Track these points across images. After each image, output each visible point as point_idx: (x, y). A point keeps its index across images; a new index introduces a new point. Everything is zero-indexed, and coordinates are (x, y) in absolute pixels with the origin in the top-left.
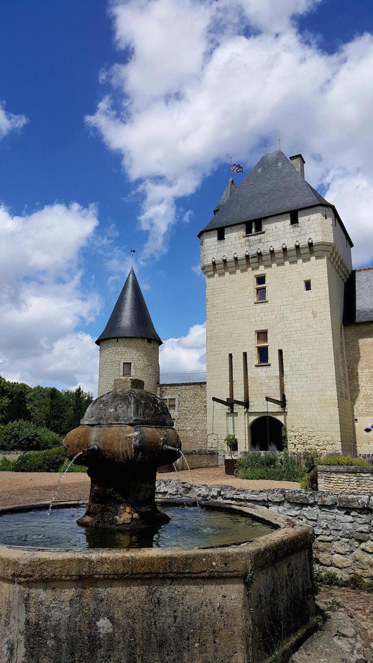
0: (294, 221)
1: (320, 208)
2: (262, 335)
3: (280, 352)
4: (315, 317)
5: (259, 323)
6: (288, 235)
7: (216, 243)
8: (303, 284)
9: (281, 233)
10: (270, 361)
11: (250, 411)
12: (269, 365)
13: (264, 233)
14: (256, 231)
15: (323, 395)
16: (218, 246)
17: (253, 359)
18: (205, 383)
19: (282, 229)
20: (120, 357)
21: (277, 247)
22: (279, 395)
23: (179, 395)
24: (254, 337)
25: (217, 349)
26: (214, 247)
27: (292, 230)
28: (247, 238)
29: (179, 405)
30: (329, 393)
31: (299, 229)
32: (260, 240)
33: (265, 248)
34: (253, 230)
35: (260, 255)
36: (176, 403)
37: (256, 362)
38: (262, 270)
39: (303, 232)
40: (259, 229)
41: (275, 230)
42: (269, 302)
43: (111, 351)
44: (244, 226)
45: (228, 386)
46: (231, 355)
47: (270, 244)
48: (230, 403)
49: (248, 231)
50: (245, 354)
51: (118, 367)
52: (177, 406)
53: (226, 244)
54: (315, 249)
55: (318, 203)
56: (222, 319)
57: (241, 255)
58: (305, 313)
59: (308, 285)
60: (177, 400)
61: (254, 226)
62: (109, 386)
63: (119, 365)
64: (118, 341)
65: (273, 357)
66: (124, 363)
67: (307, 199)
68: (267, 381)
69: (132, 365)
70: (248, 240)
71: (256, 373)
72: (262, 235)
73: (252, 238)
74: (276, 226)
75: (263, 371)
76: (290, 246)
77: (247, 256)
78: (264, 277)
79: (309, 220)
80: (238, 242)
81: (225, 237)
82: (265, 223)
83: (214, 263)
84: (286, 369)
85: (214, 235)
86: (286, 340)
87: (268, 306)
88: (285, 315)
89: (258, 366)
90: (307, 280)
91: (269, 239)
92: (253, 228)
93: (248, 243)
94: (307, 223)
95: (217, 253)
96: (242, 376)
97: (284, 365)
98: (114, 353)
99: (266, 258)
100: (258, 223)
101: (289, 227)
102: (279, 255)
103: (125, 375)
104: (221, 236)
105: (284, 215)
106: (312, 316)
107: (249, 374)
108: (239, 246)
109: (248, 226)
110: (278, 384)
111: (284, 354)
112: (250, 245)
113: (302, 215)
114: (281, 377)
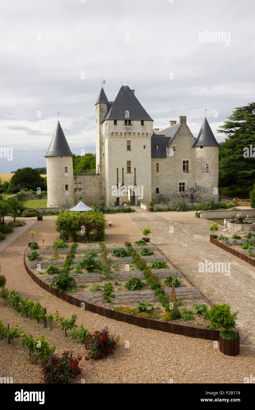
0: (142, 124)
1: (151, 121)
2: (129, 163)
3: (135, 169)
5: (128, 158)
6: (140, 129)
7: (114, 125)
10: (131, 172)
13: (132, 125)
14: (129, 124)
15: (147, 183)
16: (114, 127)
17: (126, 170)
19: (138, 126)
20: (63, 164)
21: (136, 132)
22: (134, 183)
23: (83, 179)
24: (126, 163)
25: (112, 166)
26: (112, 127)
29: (83, 183)
30: (149, 183)
31: (144, 127)
33: (132, 131)
35: (130, 133)
38: (129, 139)
40: (130, 124)
41: (136, 125)
43: (59, 162)
44: (124, 121)
45: (117, 180)
46: (117, 169)
47: (134, 130)
49: (126, 124)
50: (123, 169)
51: (62, 169)
53: (117, 127)
54: (148, 135)
56: (114, 155)
57: (123, 132)
58: (143, 156)
59: (144, 147)
60: (82, 181)
62: (58, 177)
63: (63, 168)
64: (62, 157)
65: (132, 170)
66: (65, 167)
68: (130, 178)
69: (68, 168)
70: (126, 127)
71: (127, 175)
72: (131, 126)
73: (128, 126)
74: (136, 124)
75: (129, 175)
76: (141, 133)
77: (125, 133)
78: (130, 141)
79: (147, 125)
80: (122, 127)
81: (117, 124)
82: (132, 122)
83: (112, 133)
84: (137, 175)
85: (113, 122)
86: (137, 165)
87: (131, 152)
88: (137, 156)
89: (127, 173)
90: (144, 145)
91: (134, 128)
92: (128, 122)
93: (126, 128)
94: (147, 126)
95: (114, 129)
96: (122, 176)
97: (136, 173)
98: (60, 162)
99: (132, 135)
100: (130, 121)
101: (141, 126)
102: (136, 135)
103: (65, 172)
104: (115, 123)
105: (139, 121)
106: (145, 158)
107: (124, 176)
108: (123, 128)
109: (126, 121)
110: (134, 180)
111: (136, 170)
112: (126, 129)
113: (145, 122)
114: (135, 177)
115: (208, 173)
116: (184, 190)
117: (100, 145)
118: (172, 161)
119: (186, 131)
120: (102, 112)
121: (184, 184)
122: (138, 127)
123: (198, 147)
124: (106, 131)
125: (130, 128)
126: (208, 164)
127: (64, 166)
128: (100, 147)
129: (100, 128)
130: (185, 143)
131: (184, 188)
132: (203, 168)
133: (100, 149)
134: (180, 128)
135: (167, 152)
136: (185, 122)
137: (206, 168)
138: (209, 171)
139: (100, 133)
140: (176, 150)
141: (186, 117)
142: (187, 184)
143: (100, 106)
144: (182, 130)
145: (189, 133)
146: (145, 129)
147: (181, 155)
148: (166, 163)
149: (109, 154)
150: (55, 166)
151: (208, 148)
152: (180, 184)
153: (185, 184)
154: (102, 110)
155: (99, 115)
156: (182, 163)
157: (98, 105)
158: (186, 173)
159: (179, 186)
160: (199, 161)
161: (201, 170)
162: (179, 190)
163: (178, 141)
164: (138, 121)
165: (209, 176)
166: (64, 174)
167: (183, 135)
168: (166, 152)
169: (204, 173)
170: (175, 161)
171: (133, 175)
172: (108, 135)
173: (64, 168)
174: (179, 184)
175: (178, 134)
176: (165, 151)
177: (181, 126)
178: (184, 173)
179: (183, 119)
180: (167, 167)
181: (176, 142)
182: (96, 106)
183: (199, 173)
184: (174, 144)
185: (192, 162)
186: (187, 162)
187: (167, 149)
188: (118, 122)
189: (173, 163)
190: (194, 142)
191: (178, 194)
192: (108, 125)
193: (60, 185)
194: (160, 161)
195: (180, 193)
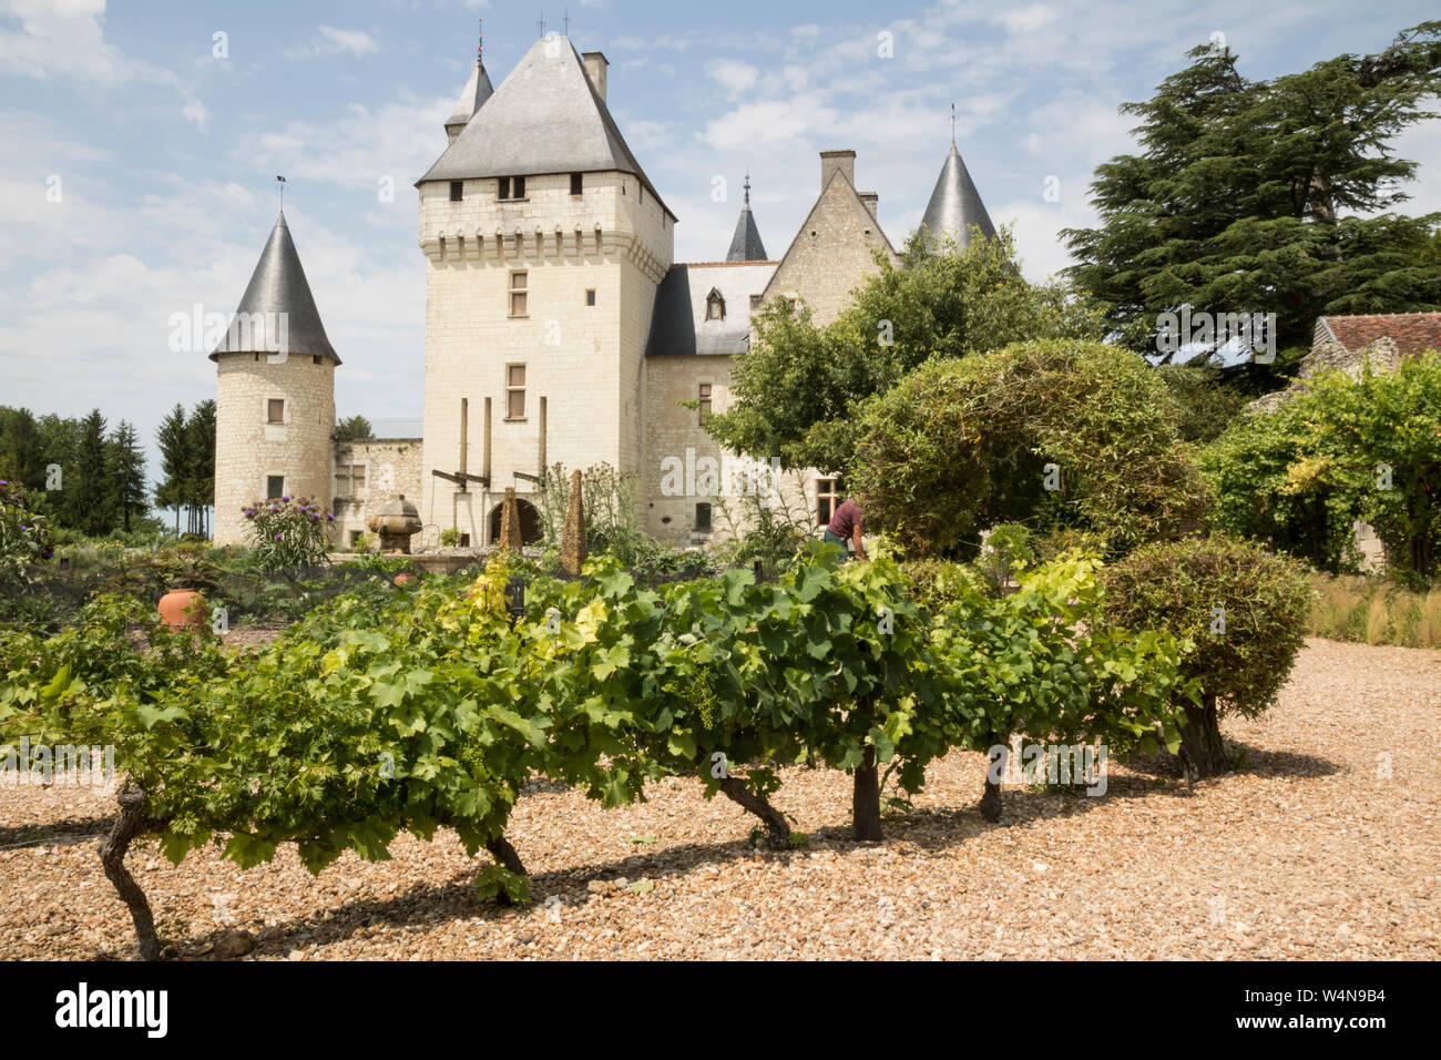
0: (576, 188)
1: (615, 175)
2: (516, 370)
3: (544, 400)
4: (598, 349)
5: (513, 351)
6: (566, 212)
7: (448, 205)
8: (583, 297)
9: (555, 205)
10: (526, 415)
11: (492, 491)
12: (525, 421)
13: (528, 201)
14: (516, 196)
16: (449, 211)
17: (500, 410)
18: (421, 440)
19: (557, 199)
20: (263, 388)
21: (548, 230)
22: (537, 467)
23: (372, 460)
24: (502, 373)
25: (442, 390)
26: (444, 212)
27: (571, 204)
28: (499, 206)
29: (371, 476)
31: (582, 204)
32: (522, 212)
33: (527, 228)
34: (511, 194)
35: (519, 237)
36: (367, 474)
37: (505, 414)
38: (518, 266)
39: (588, 211)
40: (520, 193)
41: (545, 201)
42: (532, 318)
43: (245, 376)
44: (496, 182)
45: (459, 451)
46: (465, 402)
47: (537, 222)
48: (461, 479)
49: (503, 194)
50: (488, 401)
51: (259, 407)
52: (367, 479)
53: (464, 210)
54: (604, 239)
55: (614, 167)
57: (489, 232)
58: (583, 341)
59: (591, 297)
60: (367, 468)
61: (512, 186)
63: (261, 404)
64: (257, 359)
65: (531, 407)
66: (271, 401)
67: (598, 154)
68: (520, 445)
69: (286, 403)
70: (502, 209)
71: (504, 431)
72: (524, 205)
73: (508, 207)
74: (547, 192)
75: (514, 430)
76: (568, 230)
77: (499, 237)
78: (524, 275)
79: (598, 192)
80: (485, 210)
81: (464, 198)
82: (529, 186)
83: (443, 240)
84: (549, 429)
85: (443, 190)
86: (554, 383)
87: (528, 325)
88: (554, 342)
89: (507, 421)
90: (590, 287)
91: (535, 213)
92: (511, 189)
93: (500, 214)
94: (596, 196)
95: (449, 223)
96: (481, 435)
97: (548, 421)
98: (250, 380)
99: (529, 244)
100: (520, 183)
101: (569, 199)
102: (549, 243)
103: (270, 422)
104: (456, 196)
105: (561, 178)
106: (593, 347)
107: (493, 434)
108: (487, 216)
109: (503, 185)
110: (538, 451)
111: (549, 404)
112: (504, 219)
113: (587, 182)
114: (543, 441)
119: (851, 222)
125: (521, 214)
127: (268, 397)
134: (817, 206)
136: (850, 177)
141: (853, 152)
144: (830, 217)
145: (867, 232)
150: (230, 397)
159: (814, 494)
163: (811, 271)
164: (554, 177)
167: (833, 240)
171: (532, 429)
172: (429, 250)
173: (266, 402)
174: (814, 485)
175: (807, 239)
177: (823, 200)
181: (800, 277)
184: (787, 288)
188: (467, 190)
192: (424, 207)
193: (243, 474)
194: (717, 374)
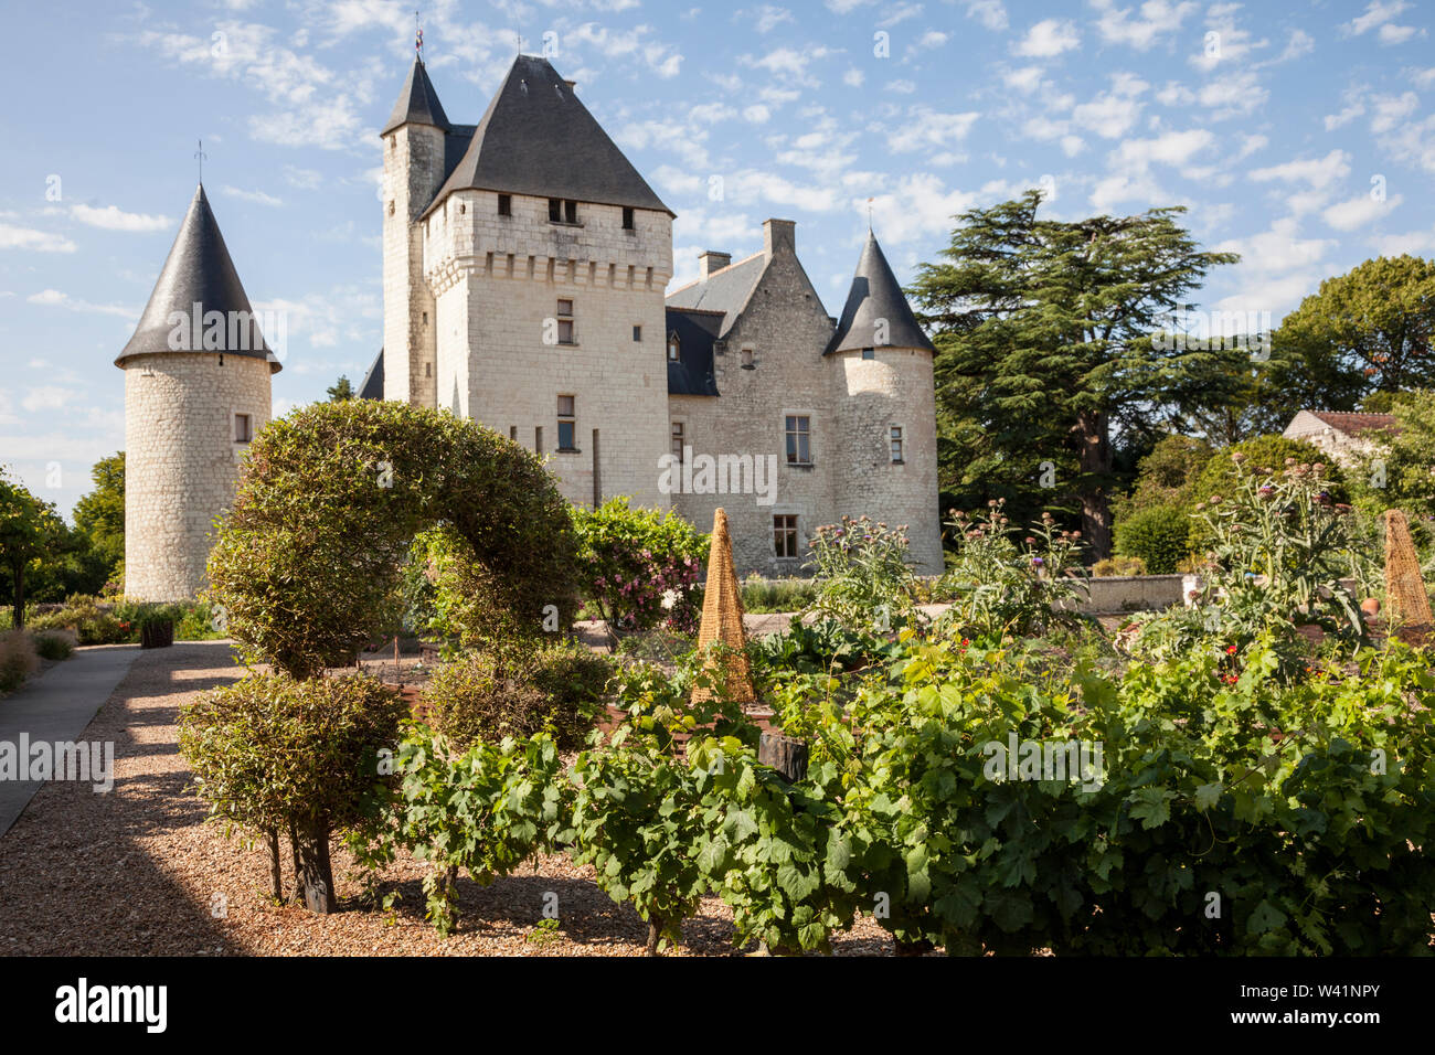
0: (629, 222)
1: (662, 215)
2: (568, 400)
3: (595, 432)
4: (647, 385)
5: (564, 381)
6: (620, 245)
7: (497, 218)
8: (631, 331)
10: (578, 446)
12: (577, 452)
13: (582, 227)
14: (568, 220)
16: (499, 226)
17: (551, 439)
19: (611, 231)
20: (229, 399)
21: (601, 260)
22: (592, 501)
24: (553, 403)
25: (489, 416)
26: (491, 225)
27: (625, 238)
28: (551, 227)
31: (635, 240)
32: (576, 237)
33: (580, 255)
34: (563, 217)
37: (556, 444)
38: (567, 291)
40: (572, 219)
41: (600, 229)
42: (582, 347)
43: (206, 384)
44: (546, 202)
46: (513, 429)
47: (591, 251)
49: (554, 217)
50: (538, 430)
51: (225, 422)
53: (515, 227)
54: (655, 278)
56: (499, 362)
57: (540, 253)
58: (633, 376)
59: (637, 333)
61: (563, 209)
62: (201, 463)
63: (228, 418)
64: (221, 364)
65: (583, 439)
66: (237, 416)
68: (575, 478)
70: (555, 232)
71: (557, 463)
72: (579, 231)
73: (562, 229)
74: (601, 218)
75: (567, 461)
76: (622, 265)
77: (552, 260)
78: (570, 302)
79: (650, 230)
80: (537, 229)
81: (514, 213)
82: (583, 211)
83: (490, 255)
84: (604, 462)
85: (492, 201)
86: (606, 415)
87: (577, 353)
88: (605, 374)
89: (559, 451)
90: (637, 324)
91: (590, 241)
92: (562, 212)
93: (554, 238)
94: (648, 234)
95: (498, 238)
97: (602, 454)
98: (214, 388)
99: (583, 270)
100: (571, 206)
101: (621, 232)
102: (602, 272)
103: (238, 441)
104: (505, 208)
105: (614, 209)
106: (642, 383)
108: (539, 237)
109: (554, 204)
110: (592, 485)
111: (601, 437)
112: (557, 242)
113: (639, 217)
114: (596, 473)
115: (900, 468)
116: (792, 552)
117: (412, 323)
118: (741, 415)
119: (795, 286)
120: (425, 169)
121: (792, 521)
122: (609, 237)
123: (851, 352)
124: (457, 242)
125: (575, 239)
126: (900, 429)
127: (234, 411)
128: (411, 332)
129: (412, 241)
130: (795, 342)
131: (792, 539)
132: (878, 446)
133: (413, 340)
134: (768, 268)
135: (717, 373)
136: (792, 247)
137: (889, 443)
138: (905, 459)
139: (411, 262)
140: (758, 366)
141: (793, 223)
142: (808, 520)
143: (412, 138)
144: (779, 279)
145: (807, 296)
146: (641, 247)
147: (777, 391)
148: (715, 425)
149: (471, 357)
150: (182, 406)
151: (898, 356)
152: (778, 521)
153: (800, 521)
154: (424, 158)
155: (410, 181)
156: (783, 426)
157: (402, 135)
158: (798, 470)
159: (771, 528)
160: (859, 413)
161: (868, 457)
162: (773, 548)
163: (765, 326)
164: (606, 208)
165: (907, 481)
166: (231, 450)
167: (782, 299)
168: (712, 371)
169: (883, 468)
170: (751, 414)
171: (585, 461)
172: (471, 263)
173: (233, 417)
174: (772, 520)
175: (763, 296)
176: (709, 366)
177: (773, 262)
178: (792, 470)
179: (783, 234)
180: (719, 441)
181: (757, 330)
182: (388, 140)
183: (859, 471)
184: (746, 338)
185: (823, 423)
186: (805, 420)
187: (718, 360)
188: (517, 203)
189: (745, 423)
190: (830, 334)
191: (772, 564)
192: (469, 216)
193: (208, 505)
194: (688, 414)
195: (778, 561)
